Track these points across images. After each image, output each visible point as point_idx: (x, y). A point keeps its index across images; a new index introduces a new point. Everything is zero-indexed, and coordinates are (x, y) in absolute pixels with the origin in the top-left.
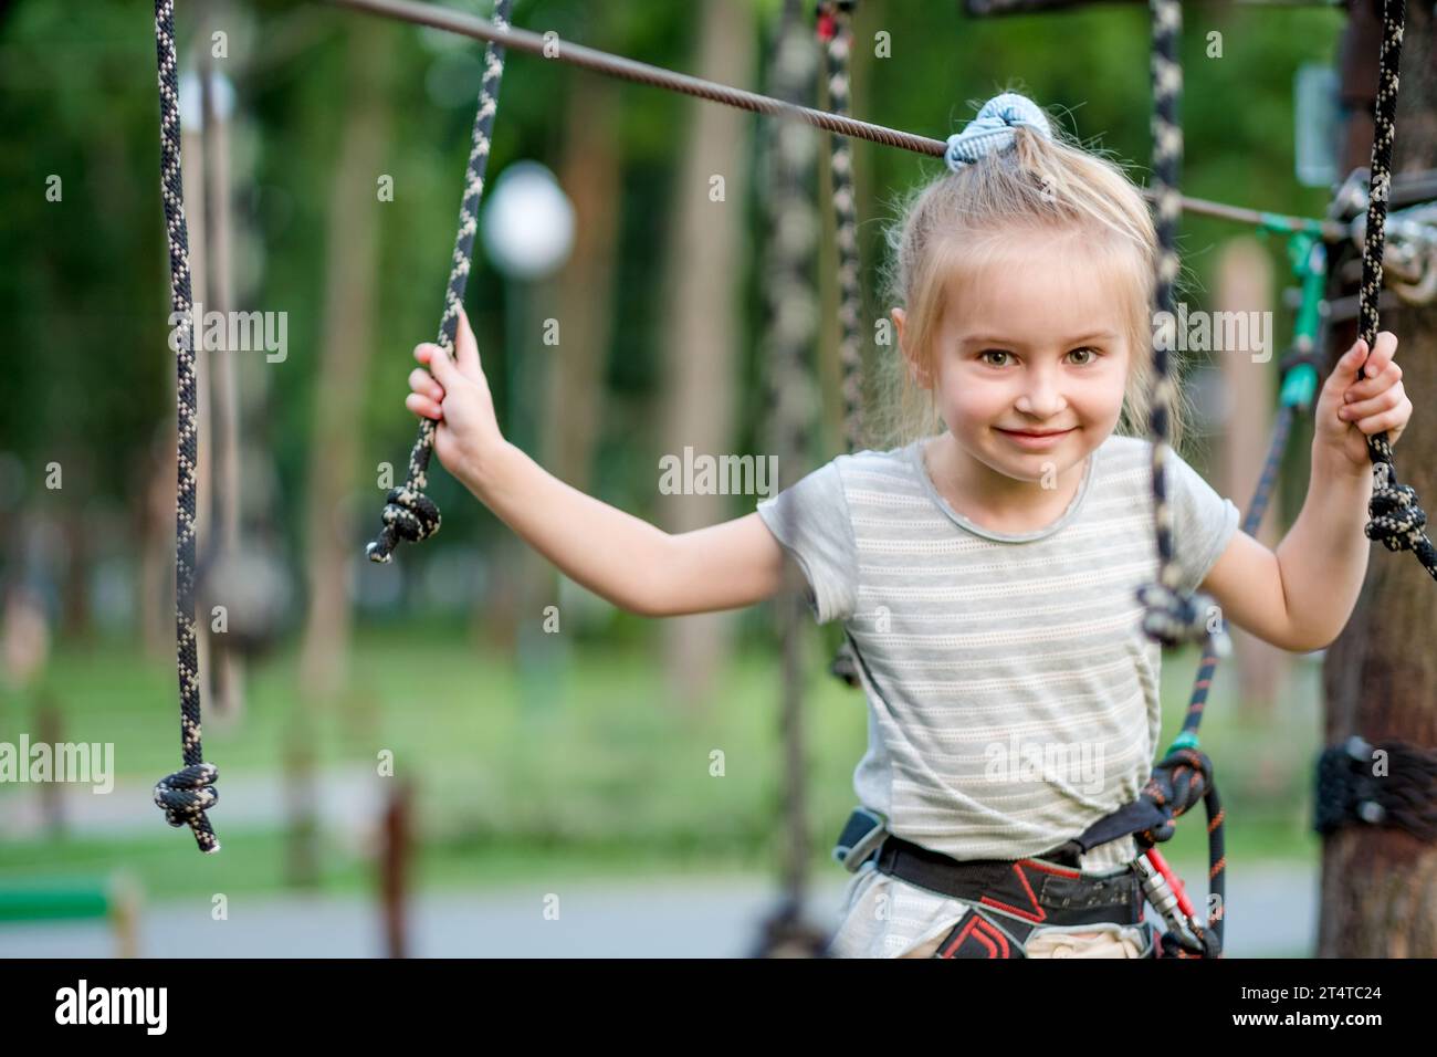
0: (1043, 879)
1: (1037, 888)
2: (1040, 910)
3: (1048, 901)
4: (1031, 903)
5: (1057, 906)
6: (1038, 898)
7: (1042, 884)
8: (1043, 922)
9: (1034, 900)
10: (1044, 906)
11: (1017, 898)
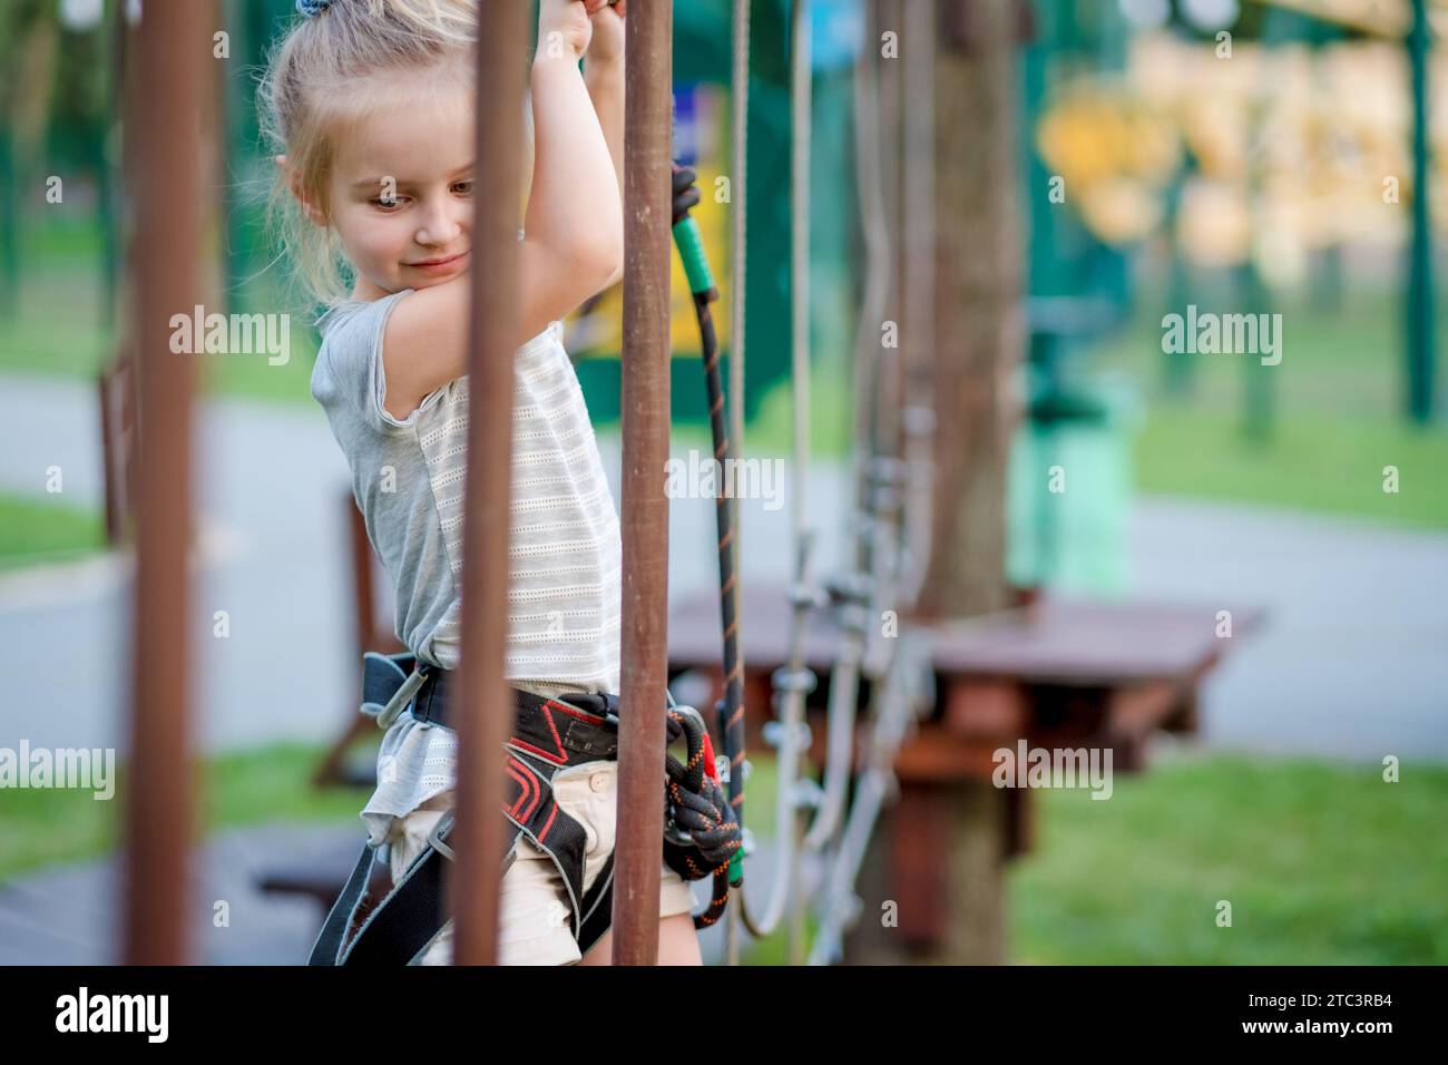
0: (569, 722)
1: (562, 731)
2: (563, 751)
3: (572, 744)
4: (556, 744)
5: (578, 750)
6: (563, 741)
7: (568, 727)
8: (564, 764)
9: (559, 743)
10: (566, 749)
11: (544, 739)
